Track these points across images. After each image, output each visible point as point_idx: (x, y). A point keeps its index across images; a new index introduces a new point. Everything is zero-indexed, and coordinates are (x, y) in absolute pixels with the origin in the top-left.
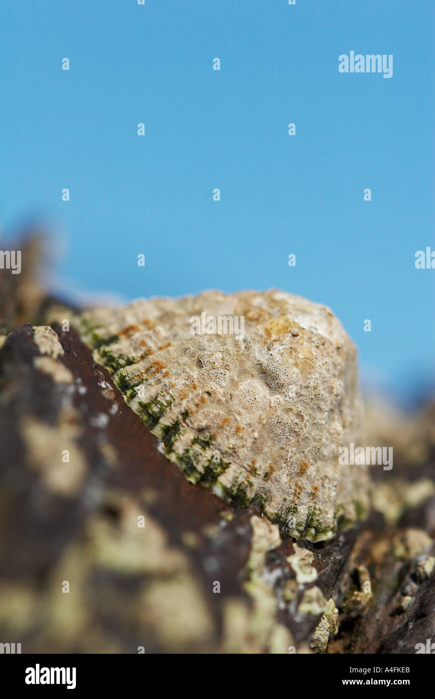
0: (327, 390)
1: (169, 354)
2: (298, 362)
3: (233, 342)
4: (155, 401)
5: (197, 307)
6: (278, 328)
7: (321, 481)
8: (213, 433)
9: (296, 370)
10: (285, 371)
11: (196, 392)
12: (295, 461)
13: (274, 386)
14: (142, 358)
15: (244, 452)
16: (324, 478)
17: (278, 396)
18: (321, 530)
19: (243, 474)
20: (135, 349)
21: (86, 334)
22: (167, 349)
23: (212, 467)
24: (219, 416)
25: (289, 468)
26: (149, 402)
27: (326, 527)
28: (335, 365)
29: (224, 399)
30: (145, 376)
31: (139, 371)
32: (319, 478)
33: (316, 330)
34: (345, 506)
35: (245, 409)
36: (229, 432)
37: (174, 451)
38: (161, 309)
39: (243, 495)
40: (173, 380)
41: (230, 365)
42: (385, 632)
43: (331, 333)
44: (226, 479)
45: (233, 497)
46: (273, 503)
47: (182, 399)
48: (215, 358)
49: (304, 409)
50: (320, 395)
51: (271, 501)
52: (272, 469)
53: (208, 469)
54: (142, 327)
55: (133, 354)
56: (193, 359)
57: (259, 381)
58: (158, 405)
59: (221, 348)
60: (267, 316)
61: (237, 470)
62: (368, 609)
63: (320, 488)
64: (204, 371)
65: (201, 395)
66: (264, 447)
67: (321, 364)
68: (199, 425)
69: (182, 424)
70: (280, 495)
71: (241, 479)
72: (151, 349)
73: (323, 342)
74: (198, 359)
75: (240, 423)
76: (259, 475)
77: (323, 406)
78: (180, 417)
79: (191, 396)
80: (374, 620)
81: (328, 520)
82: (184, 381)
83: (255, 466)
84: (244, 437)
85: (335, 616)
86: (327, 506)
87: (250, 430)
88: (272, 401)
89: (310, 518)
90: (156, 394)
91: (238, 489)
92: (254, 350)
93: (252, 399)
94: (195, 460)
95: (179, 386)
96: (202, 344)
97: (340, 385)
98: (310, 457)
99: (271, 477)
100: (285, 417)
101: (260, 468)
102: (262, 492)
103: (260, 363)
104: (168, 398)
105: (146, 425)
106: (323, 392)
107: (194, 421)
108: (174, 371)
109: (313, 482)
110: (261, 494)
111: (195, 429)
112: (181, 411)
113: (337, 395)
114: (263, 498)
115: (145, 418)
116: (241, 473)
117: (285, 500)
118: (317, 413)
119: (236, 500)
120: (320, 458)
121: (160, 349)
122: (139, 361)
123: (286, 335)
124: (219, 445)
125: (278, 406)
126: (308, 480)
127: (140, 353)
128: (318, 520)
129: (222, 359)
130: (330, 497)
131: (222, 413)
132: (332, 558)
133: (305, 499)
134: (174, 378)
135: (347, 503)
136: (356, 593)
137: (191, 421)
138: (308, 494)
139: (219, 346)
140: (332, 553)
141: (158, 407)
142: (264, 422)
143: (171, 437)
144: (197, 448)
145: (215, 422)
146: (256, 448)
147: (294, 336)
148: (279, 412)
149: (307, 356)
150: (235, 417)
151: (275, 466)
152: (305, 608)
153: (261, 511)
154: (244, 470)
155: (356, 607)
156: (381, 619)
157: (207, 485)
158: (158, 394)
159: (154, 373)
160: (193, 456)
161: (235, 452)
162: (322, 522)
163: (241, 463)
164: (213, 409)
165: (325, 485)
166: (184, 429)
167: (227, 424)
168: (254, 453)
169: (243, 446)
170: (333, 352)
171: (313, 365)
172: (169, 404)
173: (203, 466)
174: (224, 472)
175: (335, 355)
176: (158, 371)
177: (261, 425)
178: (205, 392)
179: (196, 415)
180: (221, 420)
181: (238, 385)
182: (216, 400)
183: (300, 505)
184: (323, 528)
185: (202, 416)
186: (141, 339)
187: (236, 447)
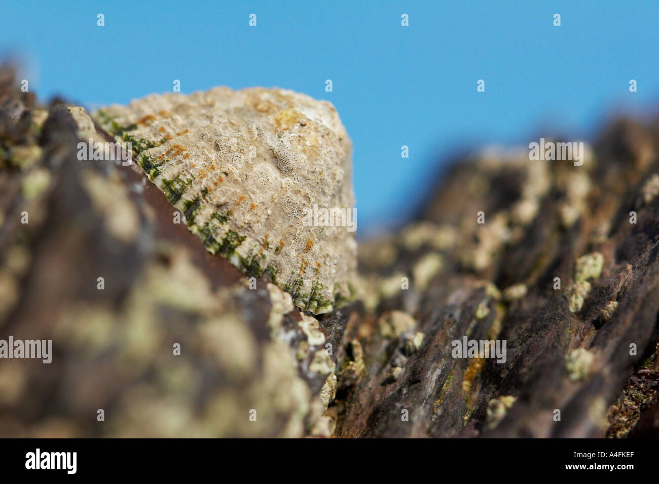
0: (330, 176)
1: (188, 139)
2: (306, 149)
3: (247, 129)
4: (176, 179)
5: (209, 100)
6: (287, 119)
7: (323, 259)
8: (230, 209)
9: (304, 157)
10: (294, 157)
11: (214, 172)
12: (302, 238)
13: (284, 169)
14: (162, 142)
15: (258, 226)
16: (326, 256)
17: (288, 179)
18: (322, 304)
19: (257, 247)
20: (155, 135)
21: (106, 123)
22: (185, 135)
23: (229, 240)
24: (236, 194)
25: (297, 244)
26: (171, 179)
27: (326, 301)
28: (337, 154)
29: (241, 179)
30: (166, 158)
31: (161, 153)
32: (321, 255)
33: (321, 121)
34: (341, 285)
35: (258, 189)
36: (245, 208)
37: (195, 223)
38: (174, 103)
39: (256, 266)
40: (193, 160)
41: (245, 149)
42: (377, 399)
43: (334, 125)
44: (242, 251)
45: (248, 268)
46: (283, 275)
47: (201, 178)
48: (231, 143)
49: (311, 192)
50: (325, 181)
51: (281, 273)
52: (282, 244)
53: (226, 241)
54: (158, 117)
55: (153, 139)
56: (210, 143)
57: (270, 165)
58: (180, 183)
59: (237, 134)
60: (276, 109)
61: (252, 243)
62: (360, 378)
63: (322, 265)
64: (222, 154)
65: (219, 174)
66: (275, 224)
67: (325, 152)
68: (218, 201)
69: (202, 200)
70: (290, 268)
71: (255, 252)
72: (170, 135)
73: (327, 133)
74: (215, 143)
75: (254, 201)
76: (271, 249)
77: (327, 191)
78: (200, 194)
79: (210, 175)
80: (367, 389)
81: (329, 295)
82: (203, 162)
83: (268, 240)
84: (259, 214)
85: (333, 382)
86: (328, 282)
87: (263, 207)
88: (283, 182)
89: (314, 291)
90: (177, 173)
91: (252, 261)
92: (266, 137)
93: (265, 180)
94: (214, 233)
95: (199, 167)
96: (218, 131)
97: (341, 173)
98: (315, 236)
99: (281, 251)
100: (294, 198)
101: (272, 242)
102: (273, 265)
103: (272, 148)
104: (189, 177)
105: (169, 201)
106: (327, 178)
107: (213, 198)
108: (193, 153)
109: (317, 259)
110: (272, 266)
111: (214, 205)
112: (201, 189)
113: (338, 182)
114: (274, 270)
115: (168, 194)
116: (255, 246)
117: (293, 273)
118: (322, 196)
119: (251, 271)
120: (322, 238)
121: (179, 134)
122: (160, 145)
123: (294, 124)
124: (236, 220)
125: (288, 187)
126: (313, 257)
127: (160, 138)
128: (320, 294)
129: (238, 144)
130: (331, 274)
131: (238, 192)
132: (333, 328)
133: (310, 273)
134: (194, 159)
135: (343, 283)
136: (351, 363)
137: (210, 198)
138: (312, 269)
139: (234, 133)
140: (332, 324)
141: (180, 185)
142: (276, 201)
143: (192, 212)
144: (216, 222)
145: (233, 198)
146: (269, 225)
147: (302, 125)
148: (289, 193)
149: (314, 144)
150: (250, 196)
151: (284, 242)
152: (315, 367)
153: (273, 280)
154: (258, 243)
155: (351, 376)
156: (374, 388)
157: (225, 256)
158: (179, 173)
159: (175, 155)
160: (212, 229)
161: (250, 227)
162: (323, 296)
163: (256, 237)
164: (230, 187)
165: (327, 263)
166: (204, 205)
167: (243, 202)
168: (267, 229)
169: (258, 222)
170: (336, 142)
171: (318, 152)
172: (190, 182)
173: (222, 238)
174: (241, 244)
175: (337, 144)
176: (178, 153)
177: (273, 204)
178: (223, 172)
179: (214, 192)
180: (237, 198)
181: (252, 168)
182: (233, 180)
183: (305, 279)
184: (324, 302)
185: (220, 194)
186: (161, 126)
187: (251, 222)
